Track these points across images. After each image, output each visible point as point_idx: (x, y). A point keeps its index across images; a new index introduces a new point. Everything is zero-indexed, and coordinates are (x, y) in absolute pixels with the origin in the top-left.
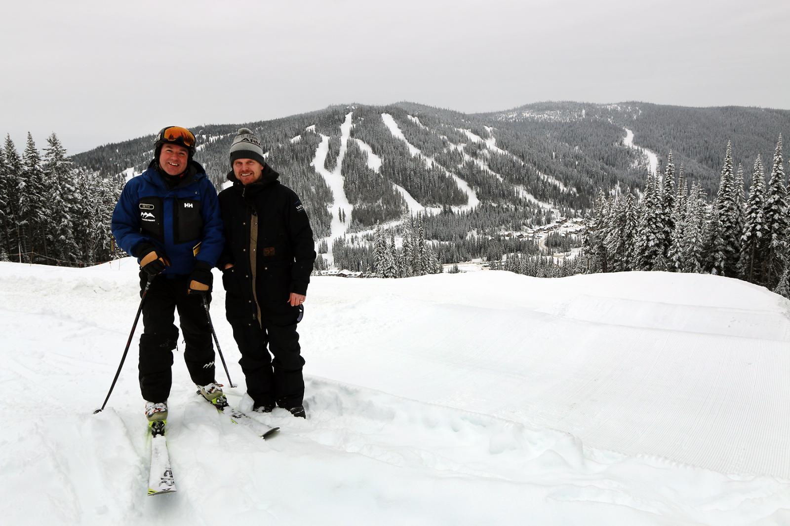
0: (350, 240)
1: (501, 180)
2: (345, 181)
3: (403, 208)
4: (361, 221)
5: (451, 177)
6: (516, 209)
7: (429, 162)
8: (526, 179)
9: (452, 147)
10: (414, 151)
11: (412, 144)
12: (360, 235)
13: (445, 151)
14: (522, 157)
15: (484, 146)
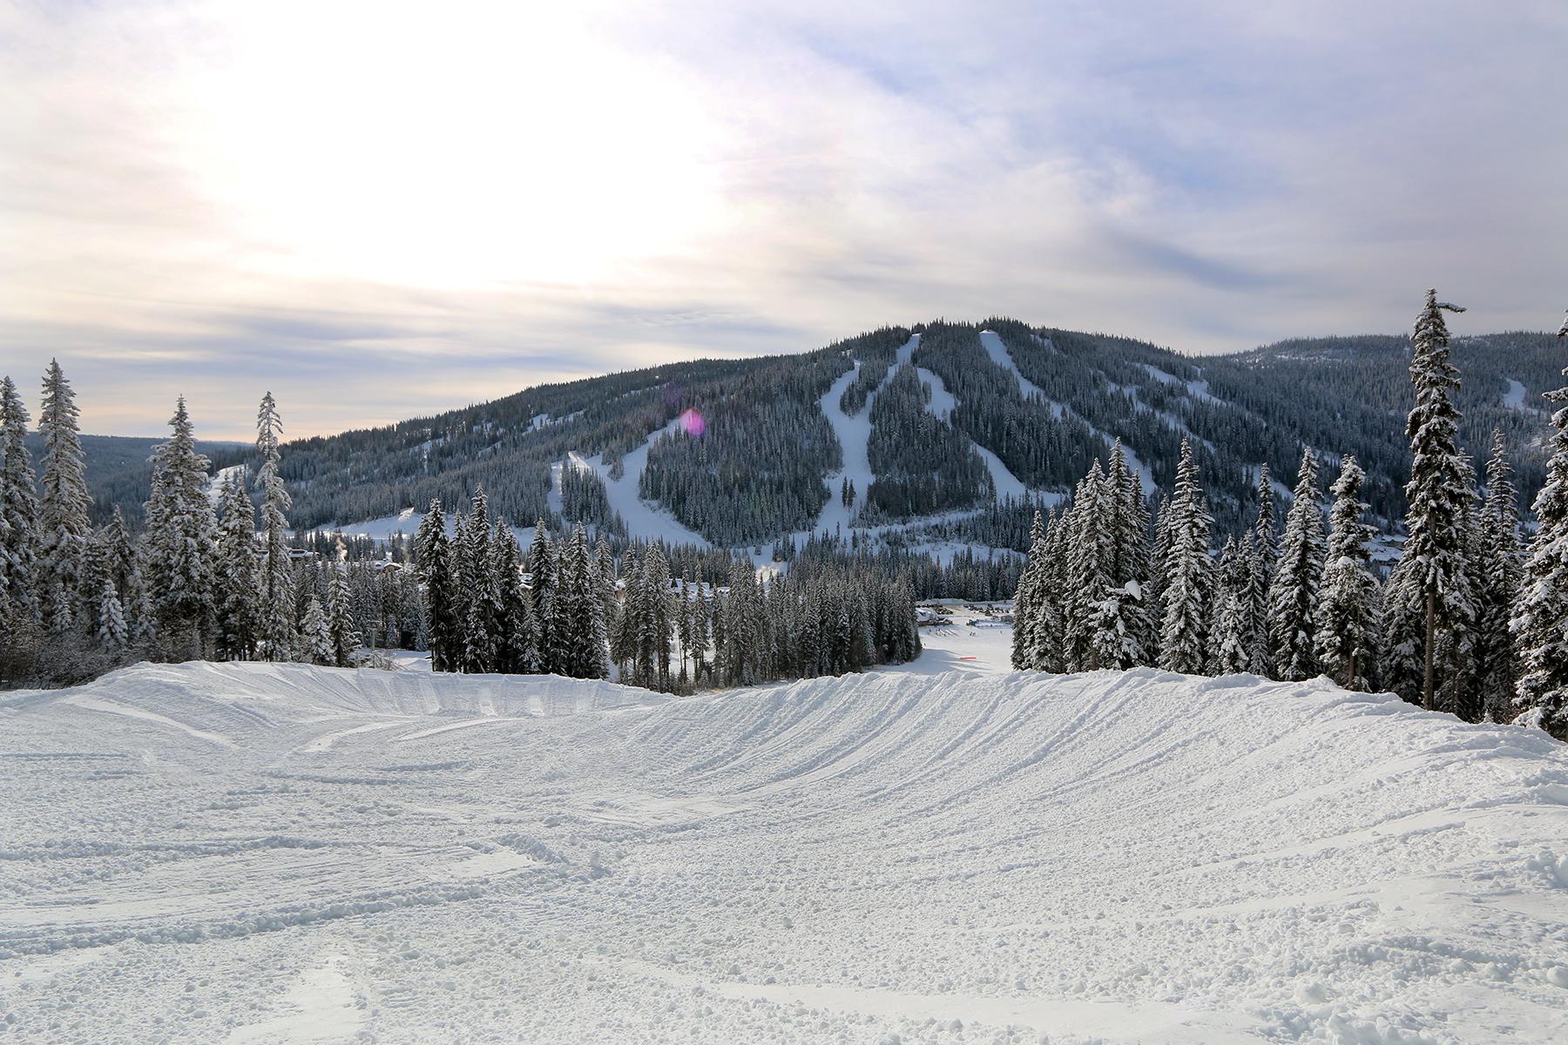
0: (850, 541)
1: (1213, 451)
2: (873, 432)
3: (982, 488)
4: (884, 506)
5: (1098, 439)
6: (1242, 507)
7: (1056, 411)
8: (1270, 452)
9: (1112, 388)
10: (1027, 389)
11: (1030, 379)
12: (874, 532)
13: (1095, 393)
14: (1265, 413)
15: (1184, 392)
